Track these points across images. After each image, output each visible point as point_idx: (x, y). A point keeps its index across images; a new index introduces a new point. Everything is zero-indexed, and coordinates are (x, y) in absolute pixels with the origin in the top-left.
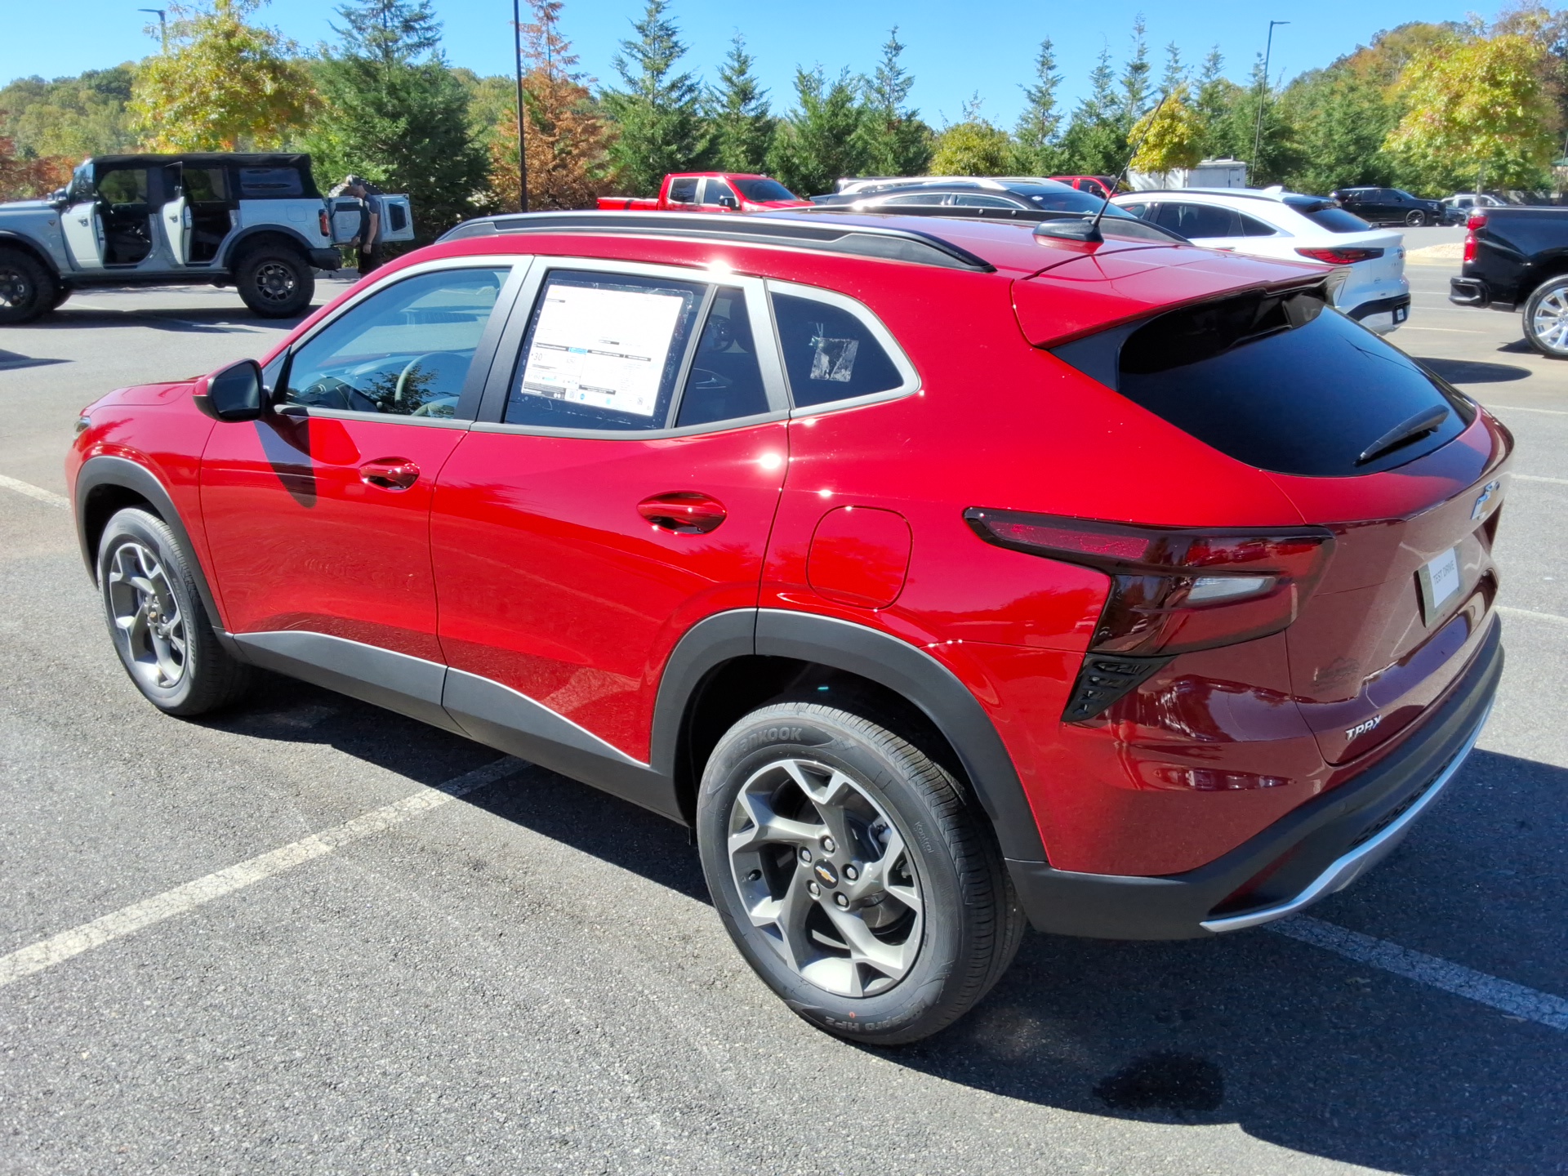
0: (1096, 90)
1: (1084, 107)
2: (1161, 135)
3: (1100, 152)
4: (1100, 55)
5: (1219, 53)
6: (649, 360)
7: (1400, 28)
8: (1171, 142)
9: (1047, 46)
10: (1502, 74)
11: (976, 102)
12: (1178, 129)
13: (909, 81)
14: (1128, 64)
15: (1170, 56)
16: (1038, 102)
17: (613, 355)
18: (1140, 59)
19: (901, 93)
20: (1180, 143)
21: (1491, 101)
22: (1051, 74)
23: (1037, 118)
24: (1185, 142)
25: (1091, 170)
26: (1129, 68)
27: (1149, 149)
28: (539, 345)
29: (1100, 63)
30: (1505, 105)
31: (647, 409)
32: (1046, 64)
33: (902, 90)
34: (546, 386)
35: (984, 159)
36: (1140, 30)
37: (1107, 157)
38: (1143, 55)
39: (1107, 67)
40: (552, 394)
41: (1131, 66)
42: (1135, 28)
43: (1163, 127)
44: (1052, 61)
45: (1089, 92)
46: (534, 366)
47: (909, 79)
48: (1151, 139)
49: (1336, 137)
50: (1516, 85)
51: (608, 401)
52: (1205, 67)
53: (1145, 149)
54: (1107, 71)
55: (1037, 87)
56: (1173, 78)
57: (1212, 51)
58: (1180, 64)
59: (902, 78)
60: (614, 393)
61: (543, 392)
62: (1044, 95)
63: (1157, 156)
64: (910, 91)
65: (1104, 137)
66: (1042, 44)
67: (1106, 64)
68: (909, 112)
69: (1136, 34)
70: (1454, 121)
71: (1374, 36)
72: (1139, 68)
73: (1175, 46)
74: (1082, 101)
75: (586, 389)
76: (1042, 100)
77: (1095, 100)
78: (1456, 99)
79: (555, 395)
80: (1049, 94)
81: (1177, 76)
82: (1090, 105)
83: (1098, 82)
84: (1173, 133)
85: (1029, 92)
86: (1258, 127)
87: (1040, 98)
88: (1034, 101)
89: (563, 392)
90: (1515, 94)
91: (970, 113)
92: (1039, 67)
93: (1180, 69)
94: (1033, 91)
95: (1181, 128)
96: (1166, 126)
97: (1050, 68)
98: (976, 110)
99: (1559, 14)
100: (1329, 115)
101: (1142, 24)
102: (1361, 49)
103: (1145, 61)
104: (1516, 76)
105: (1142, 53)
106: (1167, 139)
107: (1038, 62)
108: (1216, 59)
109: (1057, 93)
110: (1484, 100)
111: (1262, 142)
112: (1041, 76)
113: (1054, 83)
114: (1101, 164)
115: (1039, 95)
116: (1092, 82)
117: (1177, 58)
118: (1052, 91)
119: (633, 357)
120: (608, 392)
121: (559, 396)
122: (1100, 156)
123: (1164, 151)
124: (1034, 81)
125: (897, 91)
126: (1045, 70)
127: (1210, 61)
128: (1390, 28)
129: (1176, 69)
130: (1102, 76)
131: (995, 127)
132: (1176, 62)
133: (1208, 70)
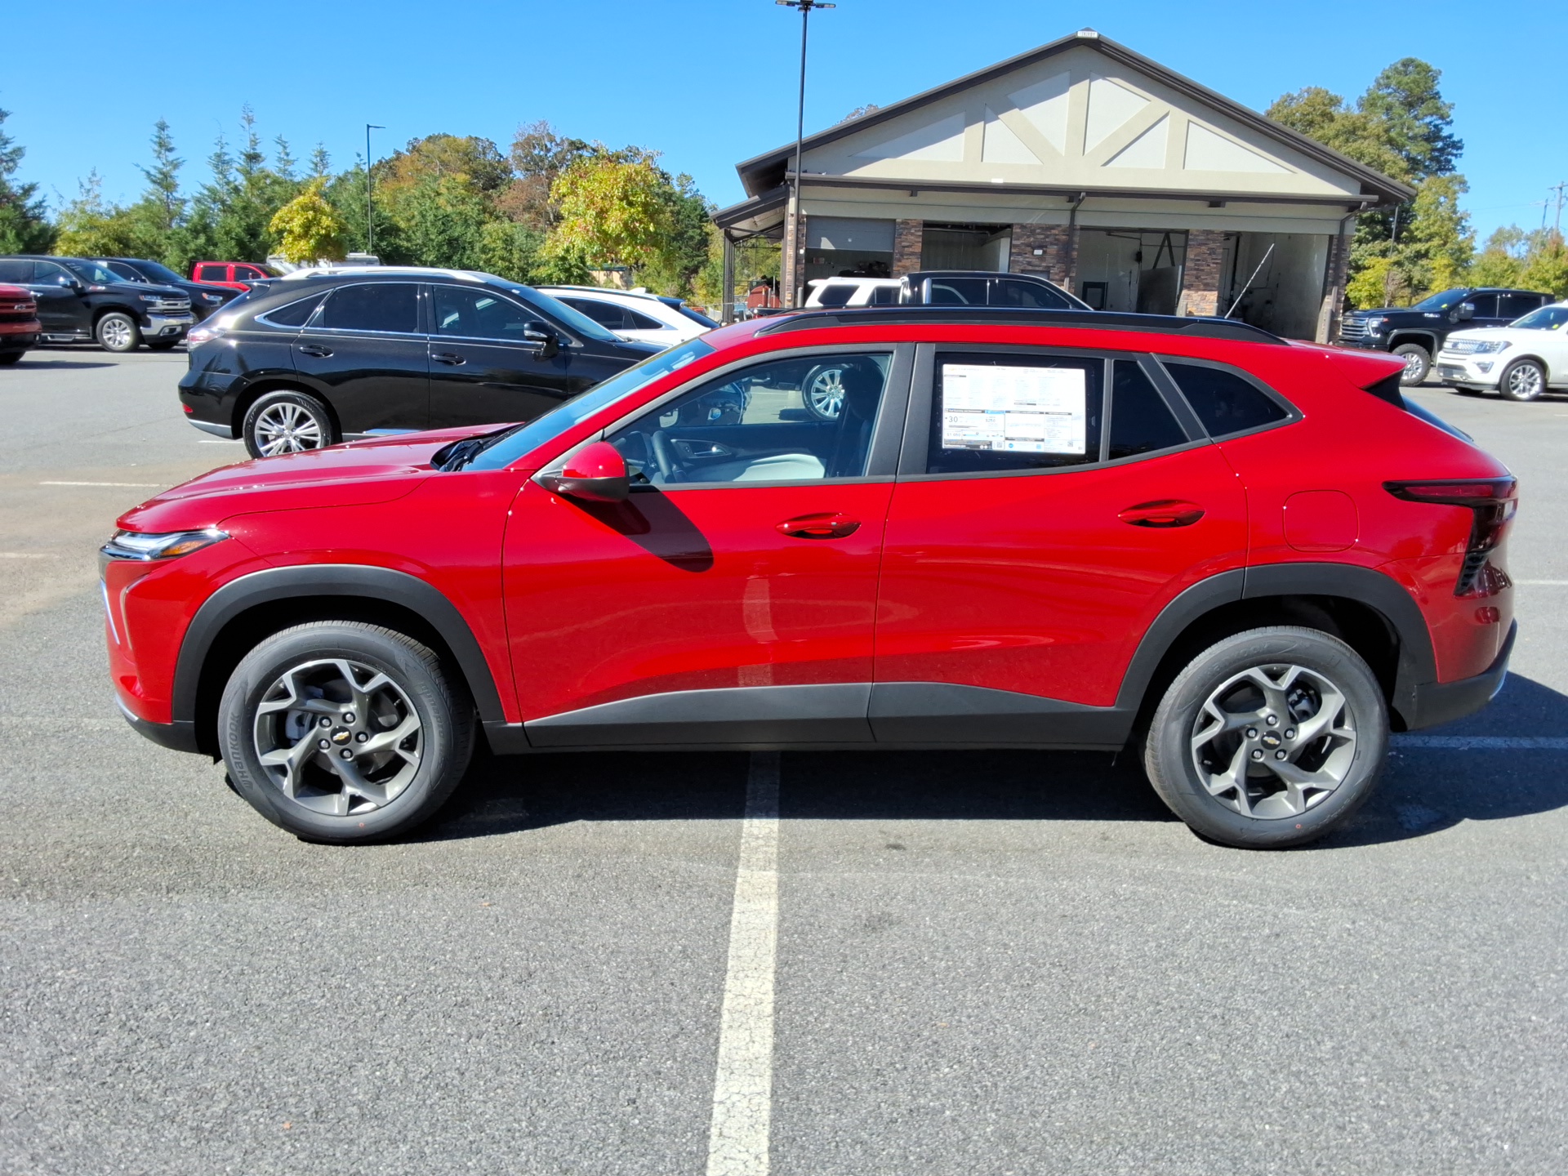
0: (217, 176)
1: (206, 192)
2: (307, 227)
3: (232, 238)
4: (216, 141)
5: (324, 150)
6: (1070, 414)
7: (430, 137)
8: (318, 234)
9: (162, 127)
10: (634, 195)
11: (95, 179)
12: (323, 221)
13: (19, 152)
14: (241, 153)
15: (281, 149)
16: (159, 184)
17: (1032, 413)
18: (254, 149)
19: (11, 164)
20: (327, 235)
21: (630, 217)
22: (171, 156)
23: (160, 200)
24: (333, 235)
25: (226, 255)
26: (243, 157)
27: (295, 239)
28: (950, 410)
29: (217, 150)
30: (640, 221)
31: (1079, 448)
32: (164, 146)
33: (12, 160)
34: (970, 441)
35: (115, 240)
36: (250, 121)
37: (240, 243)
38: (256, 144)
39: (226, 154)
40: (978, 446)
41: (245, 155)
42: (244, 118)
43: (307, 218)
44: (170, 143)
45: (211, 179)
46: (951, 426)
47: (19, 149)
48: (297, 230)
49: (433, 237)
50: (645, 205)
51: (1038, 447)
52: (313, 163)
53: (290, 239)
54: (226, 158)
55: (155, 167)
56: (286, 170)
57: (318, 148)
58: (291, 157)
59: (9, 148)
60: (1043, 440)
61: (967, 446)
62: (166, 177)
63: (305, 246)
64: (21, 162)
65: (235, 224)
66: (157, 125)
67: (223, 150)
68: (26, 187)
69: (245, 123)
70: (605, 233)
71: (409, 143)
72: (253, 158)
73: (283, 139)
74: (202, 186)
75: (1012, 439)
76: (165, 182)
77: (218, 187)
78: (602, 214)
79: (982, 448)
80: (171, 177)
81: (290, 168)
82: (212, 191)
83: (217, 168)
84: (318, 225)
85: (148, 173)
86: (369, 224)
87: (162, 179)
88: (154, 182)
89: (990, 444)
90: (645, 212)
91: (89, 191)
92: (156, 147)
93: (292, 162)
94: (153, 172)
95: (326, 221)
96: (310, 218)
97: (170, 150)
98: (95, 187)
99: (562, 141)
100: (423, 216)
101: (250, 114)
102: (398, 154)
103: (258, 151)
104: (645, 197)
105: (254, 143)
106: (314, 230)
107: (155, 143)
108: (322, 155)
109: (180, 176)
110: (626, 216)
111: (375, 238)
112: (159, 157)
113: (176, 165)
114: (236, 251)
115: (161, 176)
116: (211, 168)
117: (288, 151)
118: (174, 173)
119: (1053, 413)
120: (1037, 440)
121: (986, 447)
122: (233, 243)
123: (312, 242)
124: (153, 163)
125: (6, 162)
126: (163, 151)
127: (316, 156)
128: (423, 137)
129: (288, 161)
130: (221, 162)
131: (123, 207)
132: (287, 154)
133: (316, 165)
